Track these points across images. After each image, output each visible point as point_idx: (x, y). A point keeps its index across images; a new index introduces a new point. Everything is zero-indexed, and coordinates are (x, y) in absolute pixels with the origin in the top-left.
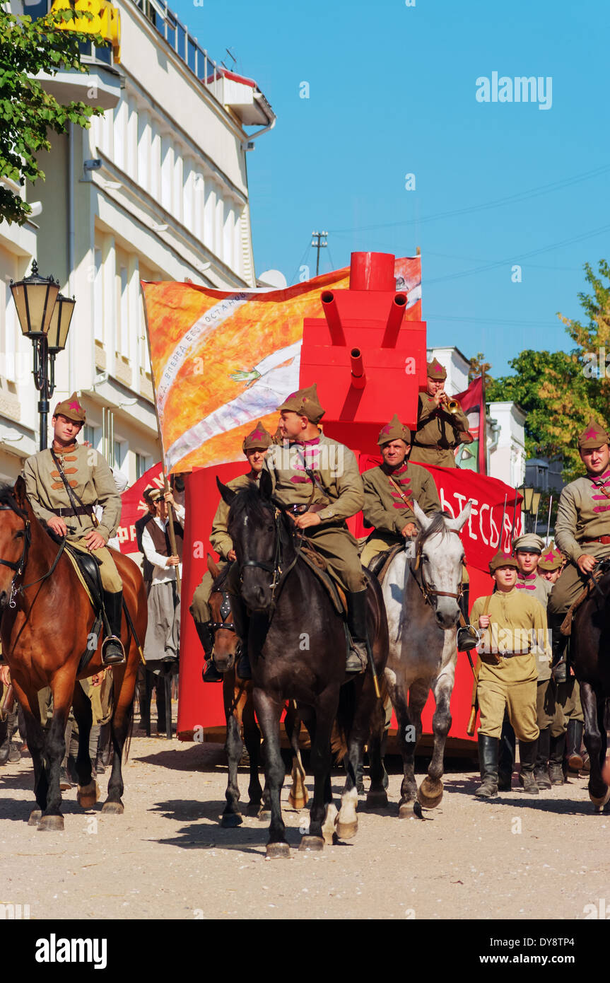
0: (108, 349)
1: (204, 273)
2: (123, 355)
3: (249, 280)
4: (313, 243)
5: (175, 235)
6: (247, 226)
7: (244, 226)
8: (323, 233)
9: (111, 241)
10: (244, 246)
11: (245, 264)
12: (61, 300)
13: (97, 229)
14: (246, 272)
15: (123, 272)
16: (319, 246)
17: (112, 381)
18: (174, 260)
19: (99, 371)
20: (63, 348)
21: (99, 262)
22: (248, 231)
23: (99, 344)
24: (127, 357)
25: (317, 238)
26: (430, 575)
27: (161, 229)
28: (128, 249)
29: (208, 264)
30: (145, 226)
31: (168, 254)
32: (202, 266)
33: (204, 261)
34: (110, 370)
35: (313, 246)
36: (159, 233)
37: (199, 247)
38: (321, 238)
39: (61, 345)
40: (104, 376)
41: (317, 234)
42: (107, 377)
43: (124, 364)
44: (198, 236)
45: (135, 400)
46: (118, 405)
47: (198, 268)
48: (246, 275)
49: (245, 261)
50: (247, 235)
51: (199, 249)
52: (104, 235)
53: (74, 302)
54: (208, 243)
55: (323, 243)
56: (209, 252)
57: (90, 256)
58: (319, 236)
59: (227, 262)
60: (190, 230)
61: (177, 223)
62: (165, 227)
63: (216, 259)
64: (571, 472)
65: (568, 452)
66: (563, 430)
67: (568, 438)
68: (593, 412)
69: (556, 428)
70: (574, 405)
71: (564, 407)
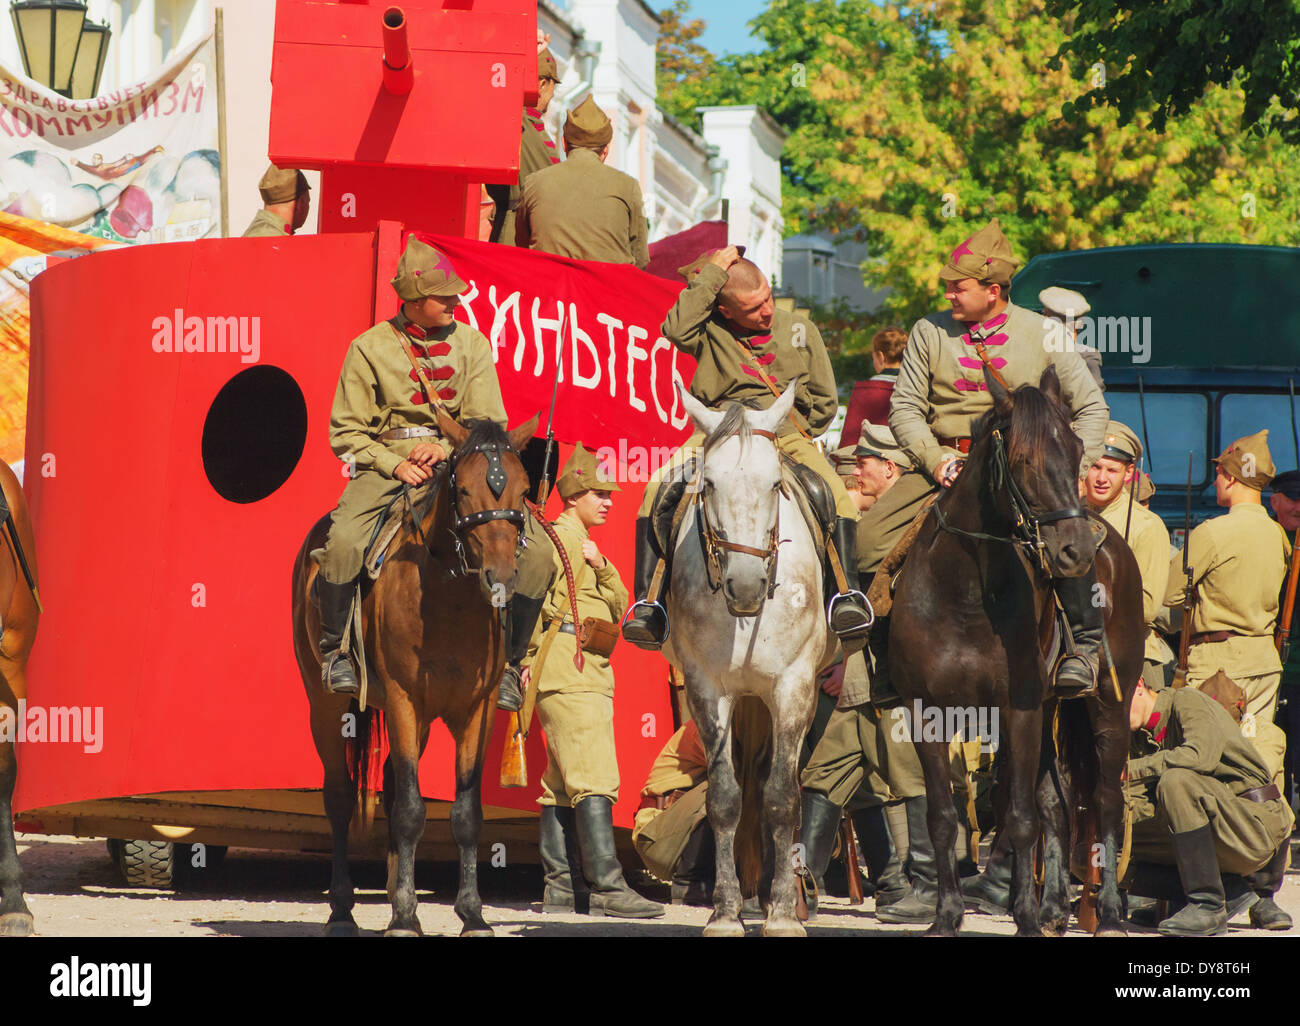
26: (716, 513)
64: (882, 264)
65: (873, 220)
66: (865, 170)
67: (874, 189)
68: (934, 133)
69: (848, 166)
70: (889, 117)
71: (868, 120)
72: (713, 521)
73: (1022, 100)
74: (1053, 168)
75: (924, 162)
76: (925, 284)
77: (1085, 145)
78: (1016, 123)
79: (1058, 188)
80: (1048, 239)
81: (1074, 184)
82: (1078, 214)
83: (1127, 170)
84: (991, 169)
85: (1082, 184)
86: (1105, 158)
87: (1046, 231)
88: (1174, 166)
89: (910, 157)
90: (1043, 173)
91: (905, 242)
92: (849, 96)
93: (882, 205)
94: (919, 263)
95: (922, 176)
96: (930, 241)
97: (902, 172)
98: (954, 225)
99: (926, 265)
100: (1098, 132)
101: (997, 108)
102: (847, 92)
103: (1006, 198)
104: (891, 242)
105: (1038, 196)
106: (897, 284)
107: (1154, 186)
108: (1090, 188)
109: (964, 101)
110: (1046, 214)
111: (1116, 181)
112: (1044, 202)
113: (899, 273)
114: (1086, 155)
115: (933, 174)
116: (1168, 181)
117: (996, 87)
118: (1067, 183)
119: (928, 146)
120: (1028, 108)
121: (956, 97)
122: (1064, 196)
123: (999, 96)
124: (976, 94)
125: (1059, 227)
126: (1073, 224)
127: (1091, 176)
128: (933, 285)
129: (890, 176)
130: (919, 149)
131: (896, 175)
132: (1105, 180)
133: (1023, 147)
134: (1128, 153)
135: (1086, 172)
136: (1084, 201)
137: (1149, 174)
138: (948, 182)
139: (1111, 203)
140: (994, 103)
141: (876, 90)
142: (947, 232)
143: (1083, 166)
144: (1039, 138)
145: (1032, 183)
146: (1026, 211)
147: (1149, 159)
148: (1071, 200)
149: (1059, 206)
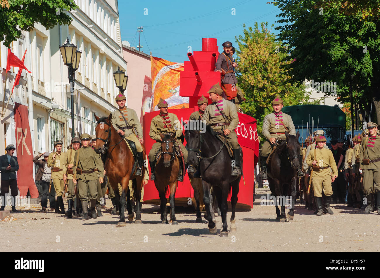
1: (105, 42)
3: (120, 44)
4: (138, 31)
5: (95, 29)
7: (118, 25)
8: (142, 27)
9: (73, 32)
10: (118, 32)
11: (118, 39)
12: (77, 52)
13: (69, 28)
14: (119, 41)
15: (78, 42)
16: (140, 32)
17: (76, 81)
18: (95, 38)
20: (78, 69)
21: (70, 39)
24: (80, 72)
25: (139, 29)
28: (80, 34)
29: (106, 39)
30: (85, 26)
31: (93, 36)
36: (90, 28)
37: (103, 33)
38: (141, 29)
39: (77, 68)
41: (139, 27)
44: (102, 29)
45: (84, 88)
46: (78, 90)
47: (103, 40)
48: (119, 42)
49: (118, 38)
50: (119, 28)
51: (103, 34)
52: (72, 30)
53: (81, 52)
54: (106, 31)
56: (106, 35)
59: (112, 37)
60: (100, 27)
61: (95, 24)
62: (92, 26)
63: (109, 37)
73: (254, 83)
74: (259, 94)
77: (265, 90)
78: (253, 87)
79: (260, 97)
80: (259, 106)
81: (263, 97)
82: (264, 101)
83: (271, 94)
84: (249, 95)
85: (264, 97)
86: (268, 93)
87: (259, 104)
88: (279, 93)
90: (258, 95)
100: (266, 88)
101: (250, 85)
103: (252, 99)
105: (257, 99)
108: (265, 97)
109: (245, 84)
110: (258, 101)
111: (269, 96)
112: (258, 100)
114: (265, 92)
117: (250, 82)
118: (262, 97)
120: (255, 85)
121: (243, 83)
122: (261, 98)
123: (250, 83)
124: (247, 83)
125: (261, 104)
126: (263, 103)
127: (266, 95)
132: (268, 96)
133: (254, 91)
134: (271, 92)
135: (265, 95)
136: (264, 99)
137: (275, 95)
139: (269, 99)
140: (250, 84)
143: (264, 94)
144: (257, 89)
145: (256, 97)
146: (255, 101)
147: (275, 92)
148: (263, 99)
149: (261, 100)
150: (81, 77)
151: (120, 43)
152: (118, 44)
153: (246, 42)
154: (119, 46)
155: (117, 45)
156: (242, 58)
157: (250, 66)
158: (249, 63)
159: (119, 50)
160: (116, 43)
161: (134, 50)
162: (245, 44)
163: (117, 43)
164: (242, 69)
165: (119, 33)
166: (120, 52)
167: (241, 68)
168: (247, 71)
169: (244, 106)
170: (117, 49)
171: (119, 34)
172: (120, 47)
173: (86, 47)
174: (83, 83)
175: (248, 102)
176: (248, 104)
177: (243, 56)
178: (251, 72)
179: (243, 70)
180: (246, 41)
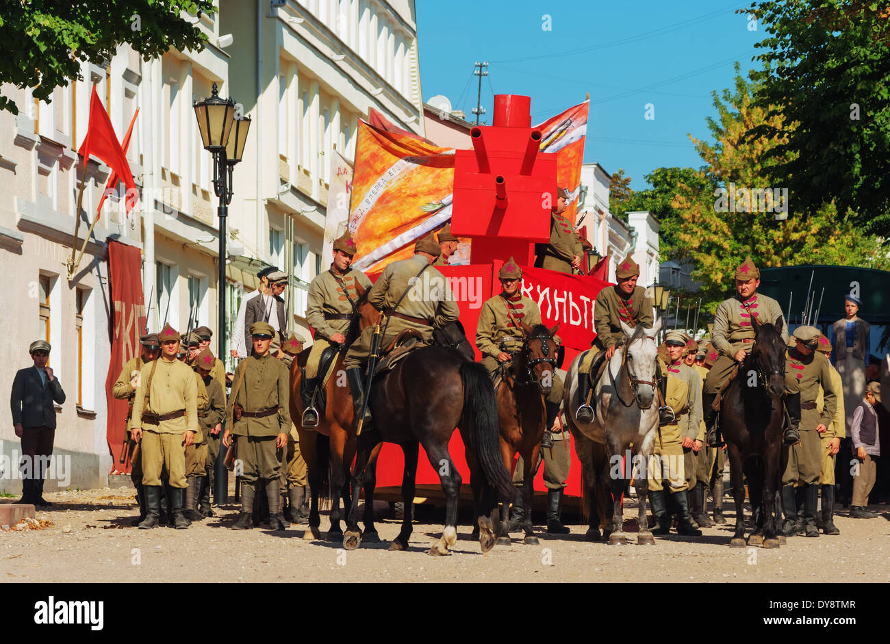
0: (291, 162)
1: (378, 97)
2: (305, 168)
3: (418, 103)
4: (476, 72)
5: (351, 64)
6: (415, 56)
7: (412, 57)
8: (485, 64)
9: (293, 68)
10: (413, 74)
11: (414, 90)
13: (282, 59)
14: (414, 97)
15: (304, 95)
16: (480, 75)
17: (295, 190)
18: (350, 86)
19: (283, 182)
21: (284, 86)
22: (416, 60)
23: (283, 158)
24: (308, 170)
25: (479, 68)
26: (633, 369)
27: (339, 58)
28: (310, 76)
29: (380, 89)
30: (325, 56)
31: (345, 80)
32: (375, 91)
33: (377, 87)
34: (293, 181)
35: (476, 75)
36: (337, 63)
37: (373, 75)
38: (483, 68)
39: (238, 157)
40: (287, 186)
41: (479, 64)
42: (290, 187)
43: (305, 176)
44: (372, 65)
45: (314, 208)
46: (300, 212)
47: (371, 93)
48: (414, 99)
49: (414, 87)
50: (415, 65)
51: (372, 77)
52: (288, 64)
54: (380, 72)
55: (484, 71)
56: (381, 79)
57: (275, 82)
58: (481, 66)
59: (397, 88)
60: (365, 60)
61: (353, 54)
62: (342, 57)
63: (388, 87)
64: (699, 273)
65: (697, 256)
66: (692, 237)
67: (696, 244)
68: (719, 221)
69: (686, 235)
70: (702, 215)
71: (694, 216)
72: (631, 372)
74: (766, 235)
75: (715, 233)
76: (716, 281)
77: (779, 226)
78: (750, 218)
79: (768, 243)
80: (765, 263)
81: (774, 242)
82: (776, 254)
83: (795, 236)
84: (741, 236)
85: (777, 242)
87: (764, 260)
88: (814, 235)
89: (710, 231)
90: (762, 237)
91: (708, 265)
92: (686, 207)
93: (699, 249)
94: (714, 273)
95: (715, 238)
96: (718, 264)
97: (707, 237)
98: (728, 258)
99: (716, 274)
102: (685, 205)
103: (748, 248)
104: (703, 264)
105: (760, 246)
106: (704, 281)
107: (806, 243)
108: (780, 243)
110: (763, 253)
111: (791, 241)
112: (763, 249)
113: (706, 277)
114: (779, 230)
115: (719, 237)
116: (811, 241)
118: (772, 241)
119: (717, 227)
122: (770, 247)
125: (768, 259)
126: (775, 258)
127: (781, 239)
128: (719, 281)
129: (702, 239)
130: (713, 228)
131: (704, 239)
132: (787, 240)
133: (754, 227)
134: (796, 230)
135: (779, 237)
136: (778, 249)
137: (803, 238)
138: (725, 240)
139: (789, 249)
141: (696, 205)
142: (725, 260)
143: (778, 235)
144: (761, 224)
145: (758, 241)
146: (756, 252)
147: (804, 232)
148: (773, 248)
149: (769, 250)
150: (311, 181)
151: (416, 101)
152: (413, 102)
153: (740, 108)
154: (414, 107)
155: (407, 105)
156: (727, 146)
157: (745, 167)
158: (744, 159)
159: (414, 117)
160: (407, 102)
161: (455, 119)
162: (736, 111)
163: (409, 101)
164: (726, 172)
165: (415, 76)
166: (417, 121)
167: (723, 169)
168: (738, 177)
169: (727, 264)
170: (410, 116)
171: (415, 79)
172: (418, 112)
173: (325, 108)
174: (314, 197)
175: (737, 255)
176: (739, 258)
177: (729, 141)
178: (748, 181)
179: (729, 175)
180: (739, 103)
